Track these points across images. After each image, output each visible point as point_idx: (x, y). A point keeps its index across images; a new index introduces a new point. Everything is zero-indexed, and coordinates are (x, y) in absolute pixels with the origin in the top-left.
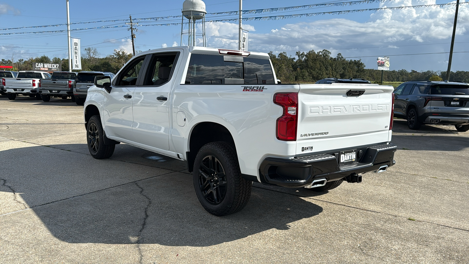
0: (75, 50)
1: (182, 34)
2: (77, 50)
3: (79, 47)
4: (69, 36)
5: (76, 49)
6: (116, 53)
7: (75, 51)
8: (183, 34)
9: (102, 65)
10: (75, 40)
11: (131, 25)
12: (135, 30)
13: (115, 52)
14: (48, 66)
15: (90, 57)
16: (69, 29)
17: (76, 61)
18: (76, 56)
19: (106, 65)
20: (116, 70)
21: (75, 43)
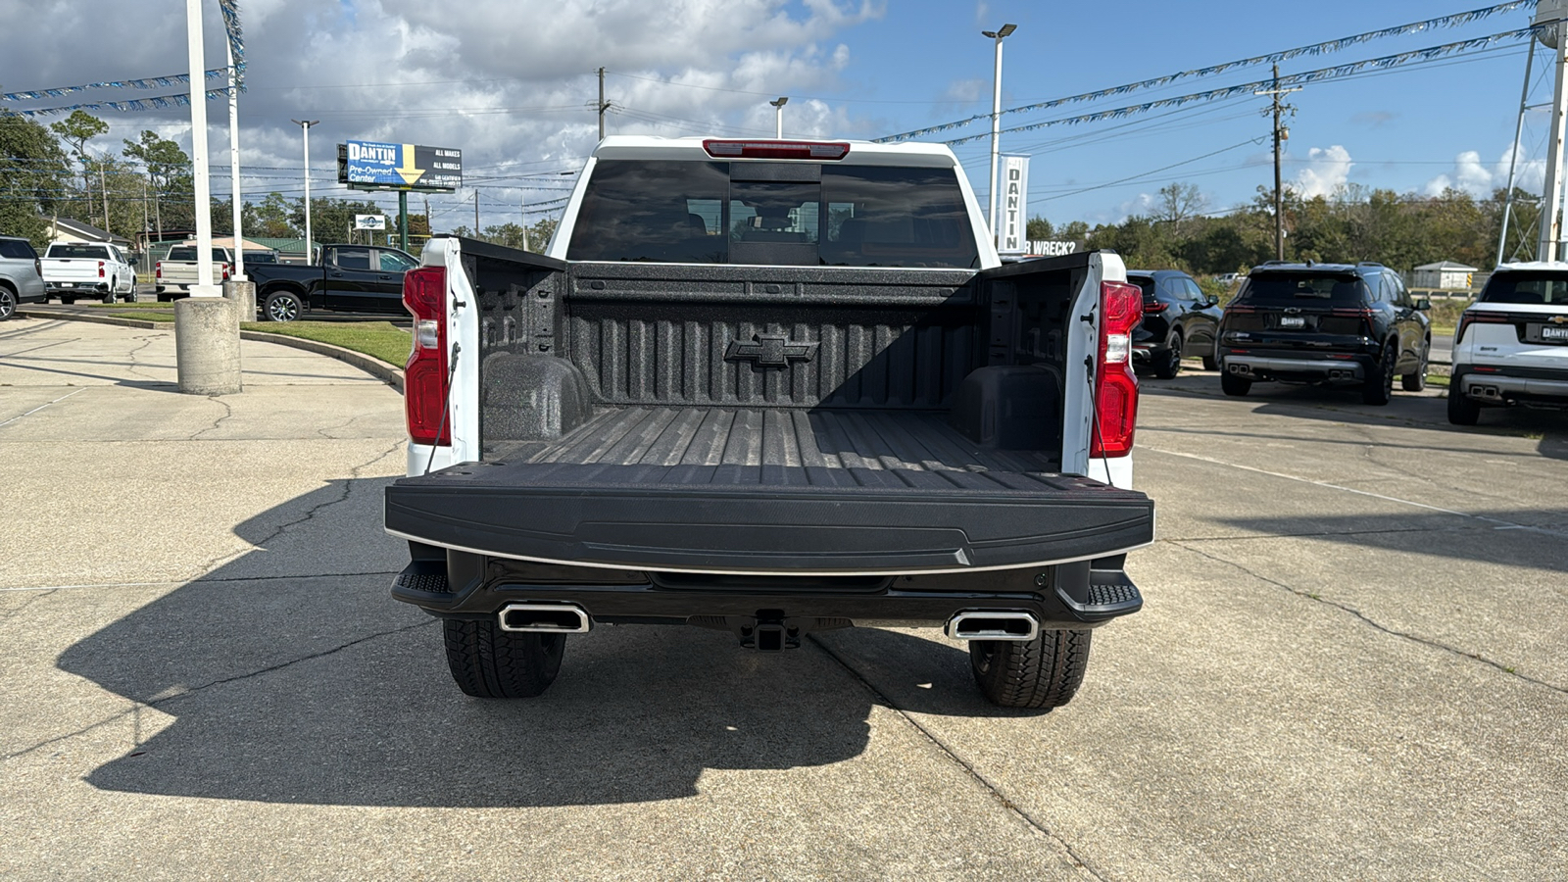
0: (1011, 192)
1: (1522, 111)
2: (1017, 192)
3: (1022, 184)
4: (996, 149)
5: (1013, 189)
6: (1264, 198)
7: (1009, 195)
8: (1528, 108)
9: (1211, 238)
10: (1015, 162)
11: (1275, 95)
12: (1288, 112)
13: (1260, 194)
14: (1045, 248)
15: (1176, 214)
16: (997, 129)
17: (1012, 226)
18: (1012, 212)
19: (1224, 238)
20: (1257, 253)
21: (1012, 171)
